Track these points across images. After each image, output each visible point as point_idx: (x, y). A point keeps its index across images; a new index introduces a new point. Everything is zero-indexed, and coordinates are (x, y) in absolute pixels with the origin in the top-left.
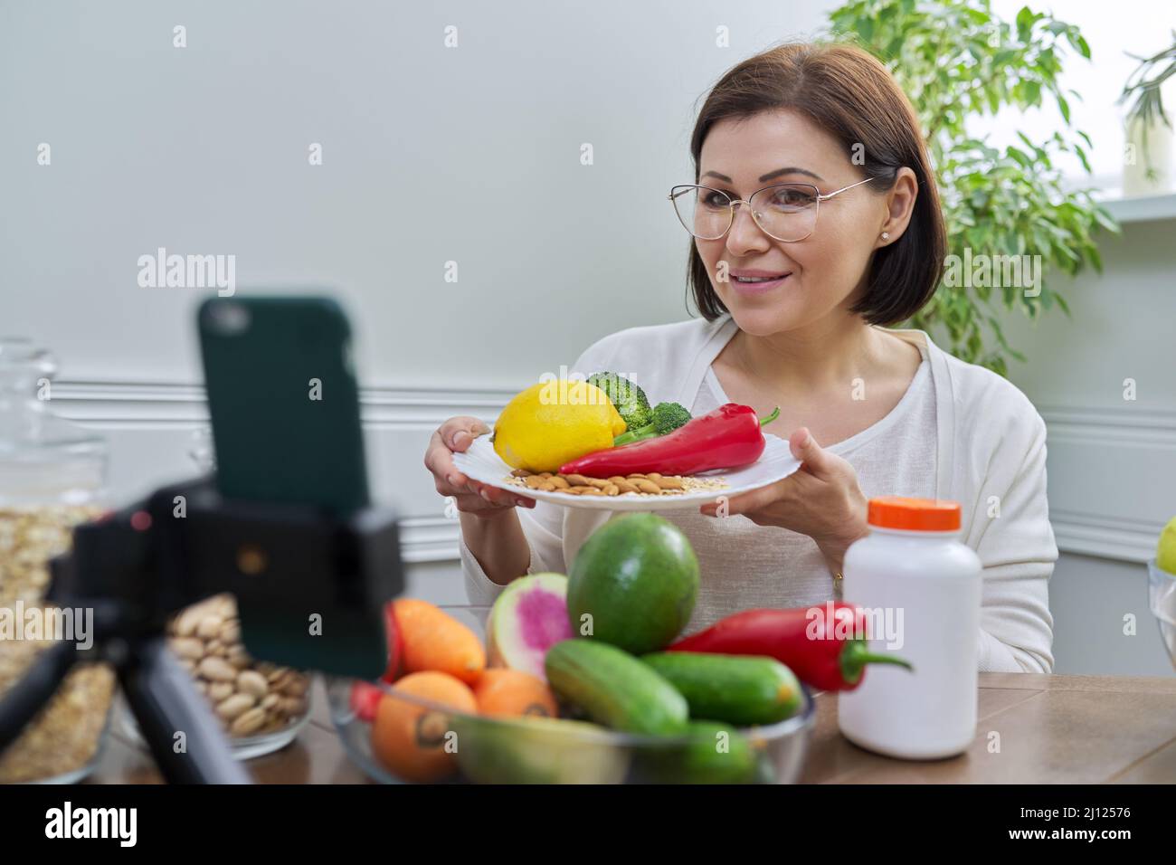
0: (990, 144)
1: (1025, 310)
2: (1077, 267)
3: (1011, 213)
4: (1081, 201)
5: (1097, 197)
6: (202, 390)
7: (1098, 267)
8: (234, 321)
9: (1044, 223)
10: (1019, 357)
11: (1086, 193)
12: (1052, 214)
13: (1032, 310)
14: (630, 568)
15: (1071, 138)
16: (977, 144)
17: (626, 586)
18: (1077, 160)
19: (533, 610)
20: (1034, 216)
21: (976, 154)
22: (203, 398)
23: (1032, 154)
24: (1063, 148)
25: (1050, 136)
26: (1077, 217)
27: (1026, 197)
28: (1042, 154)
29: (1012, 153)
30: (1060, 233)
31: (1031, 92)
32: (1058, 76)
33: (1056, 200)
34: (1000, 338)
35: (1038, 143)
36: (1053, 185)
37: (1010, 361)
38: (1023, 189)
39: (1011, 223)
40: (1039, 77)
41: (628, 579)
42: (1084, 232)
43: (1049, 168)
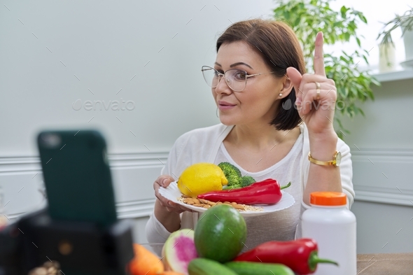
0: (334, 55)
1: (349, 115)
2: (365, 98)
3: (343, 80)
4: (365, 74)
5: (371, 73)
6: (38, 158)
7: (372, 98)
8: (53, 141)
9: (354, 83)
10: (347, 132)
11: (367, 72)
12: (355, 80)
13: (351, 115)
14: (219, 227)
15: (361, 52)
16: (329, 55)
17: (219, 235)
18: (364, 60)
19: (181, 245)
20: (350, 81)
21: (329, 59)
22: (39, 161)
23: (348, 59)
24: (358, 56)
25: (354, 52)
26: (365, 81)
27: (348, 74)
28: (351, 58)
29: (342, 58)
30: (360, 87)
31: (347, 36)
32: (356, 30)
33: (357, 75)
34: (341, 126)
35: (349, 54)
36: (355, 69)
37: (344, 133)
38: (345, 71)
39: (342, 83)
40: (349, 30)
41: (219, 232)
42: (367, 86)
43: (353, 63)
